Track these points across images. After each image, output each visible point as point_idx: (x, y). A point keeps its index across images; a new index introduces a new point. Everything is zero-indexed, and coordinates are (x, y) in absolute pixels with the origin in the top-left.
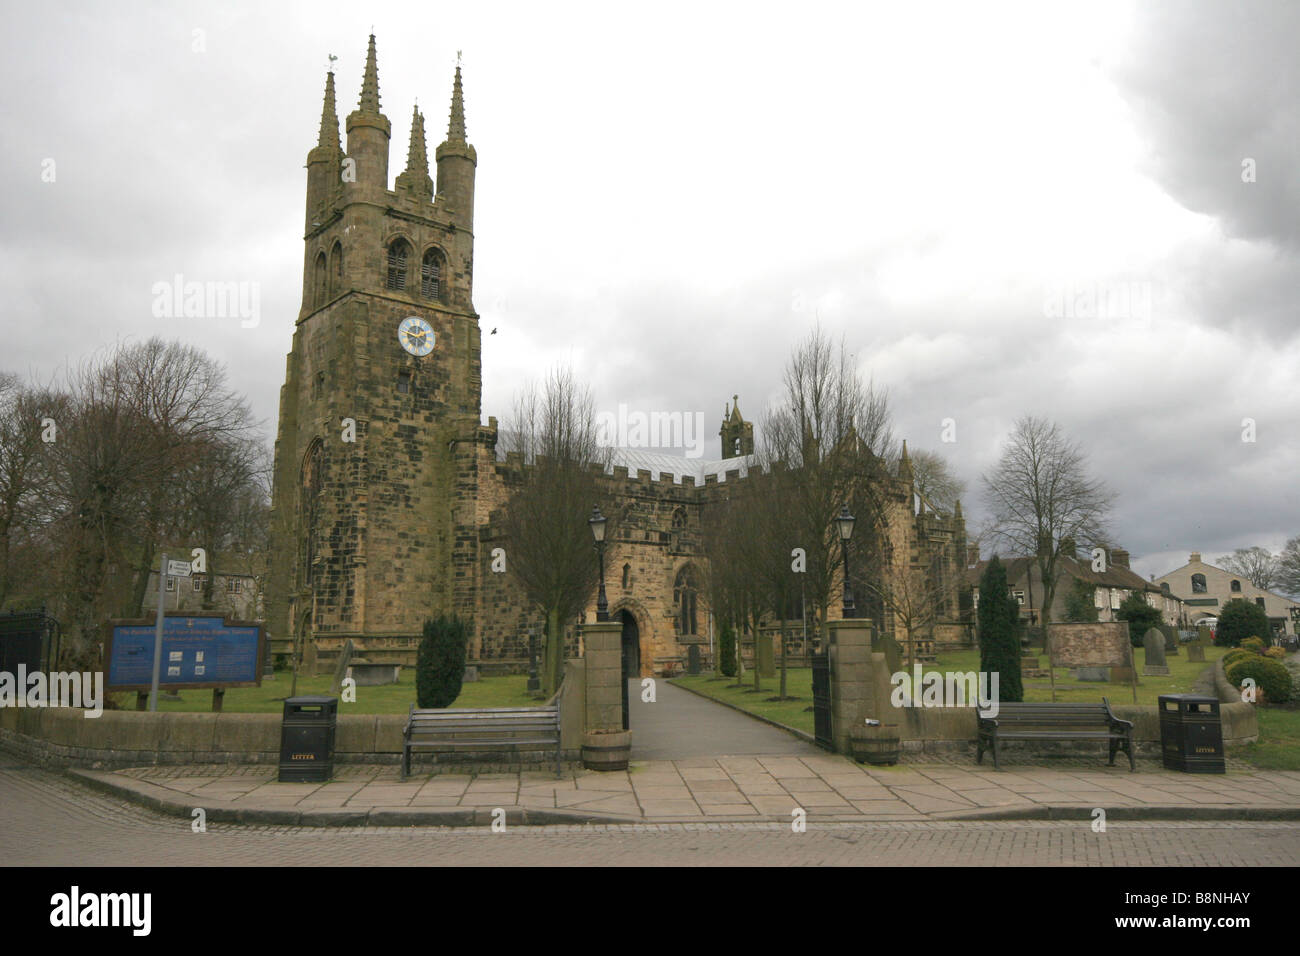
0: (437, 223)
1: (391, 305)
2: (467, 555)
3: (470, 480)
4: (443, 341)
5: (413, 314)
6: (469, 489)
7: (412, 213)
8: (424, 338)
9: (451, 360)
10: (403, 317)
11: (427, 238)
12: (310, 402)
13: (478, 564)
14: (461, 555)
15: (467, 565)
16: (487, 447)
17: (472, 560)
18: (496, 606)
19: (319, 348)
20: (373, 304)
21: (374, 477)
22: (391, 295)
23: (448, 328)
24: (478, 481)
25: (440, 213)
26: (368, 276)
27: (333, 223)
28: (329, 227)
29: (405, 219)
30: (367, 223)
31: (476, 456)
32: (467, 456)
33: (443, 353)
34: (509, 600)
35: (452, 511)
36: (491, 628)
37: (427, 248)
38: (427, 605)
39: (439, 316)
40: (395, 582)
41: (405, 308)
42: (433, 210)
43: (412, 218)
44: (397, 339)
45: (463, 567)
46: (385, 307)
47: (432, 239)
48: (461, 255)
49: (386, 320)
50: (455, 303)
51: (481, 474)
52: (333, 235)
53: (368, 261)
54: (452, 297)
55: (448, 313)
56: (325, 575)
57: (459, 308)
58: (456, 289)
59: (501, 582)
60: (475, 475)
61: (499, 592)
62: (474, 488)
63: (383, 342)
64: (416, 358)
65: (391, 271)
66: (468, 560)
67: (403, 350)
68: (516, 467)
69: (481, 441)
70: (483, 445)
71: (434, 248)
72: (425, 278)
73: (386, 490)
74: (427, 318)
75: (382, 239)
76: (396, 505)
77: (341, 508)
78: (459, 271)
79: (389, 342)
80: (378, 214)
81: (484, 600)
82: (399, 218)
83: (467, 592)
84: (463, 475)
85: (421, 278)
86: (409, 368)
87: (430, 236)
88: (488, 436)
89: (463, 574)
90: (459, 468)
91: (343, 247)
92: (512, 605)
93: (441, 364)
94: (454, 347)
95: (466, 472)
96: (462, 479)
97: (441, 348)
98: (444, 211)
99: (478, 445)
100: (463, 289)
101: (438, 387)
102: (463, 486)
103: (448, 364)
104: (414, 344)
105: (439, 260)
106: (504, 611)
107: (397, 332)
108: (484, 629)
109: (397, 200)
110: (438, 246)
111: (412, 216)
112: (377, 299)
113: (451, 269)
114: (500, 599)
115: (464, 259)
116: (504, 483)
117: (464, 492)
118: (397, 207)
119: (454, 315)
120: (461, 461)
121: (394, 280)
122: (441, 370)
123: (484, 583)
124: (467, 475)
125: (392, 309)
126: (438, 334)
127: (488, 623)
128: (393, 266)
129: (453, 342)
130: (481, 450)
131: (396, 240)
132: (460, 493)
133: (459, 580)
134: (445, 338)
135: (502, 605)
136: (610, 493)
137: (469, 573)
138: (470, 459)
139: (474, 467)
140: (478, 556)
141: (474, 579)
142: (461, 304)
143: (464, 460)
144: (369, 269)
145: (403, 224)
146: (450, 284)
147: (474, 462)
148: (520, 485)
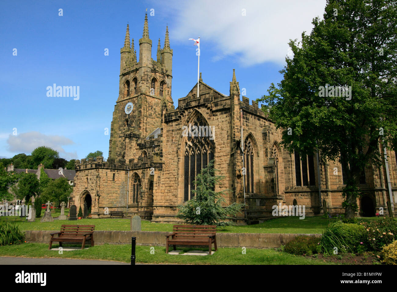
0: (134, 70)
1: (124, 102)
4: (135, 106)
5: (129, 102)
7: (129, 71)
8: (130, 108)
9: (137, 111)
10: (126, 104)
23: (136, 101)
29: (128, 74)
33: (135, 110)
37: (133, 79)
39: (134, 99)
41: (127, 101)
42: (133, 67)
48: (140, 75)
49: (123, 107)
50: (138, 92)
55: (136, 97)
63: (122, 114)
64: (129, 115)
67: (126, 114)
72: (135, 88)
74: (131, 101)
80: (122, 76)
85: (132, 89)
86: (127, 119)
93: (134, 114)
98: (136, 65)
100: (140, 87)
101: (133, 122)
103: (136, 113)
104: (128, 111)
107: (125, 110)
110: (135, 77)
112: (121, 102)
113: (138, 82)
115: (141, 77)
118: (125, 72)
119: (138, 96)
122: (134, 116)
131: (126, 81)
142: (140, 92)
145: (127, 76)
146: (138, 87)
148: (144, 148)
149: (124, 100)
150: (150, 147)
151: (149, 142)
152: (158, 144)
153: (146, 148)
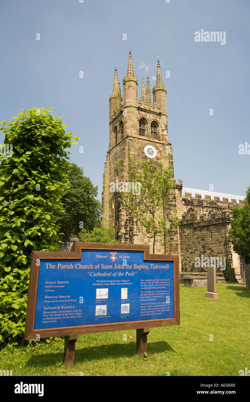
0: (155, 112)
1: (141, 141)
2: (174, 231)
3: (173, 203)
4: (159, 153)
5: (149, 144)
6: (173, 206)
7: (146, 109)
8: (153, 152)
9: (162, 160)
10: (145, 145)
11: (152, 118)
12: (114, 178)
13: (178, 235)
14: (172, 231)
15: (174, 235)
16: (179, 190)
17: (176, 233)
18: (188, 251)
19: (116, 159)
20: (135, 141)
21: (138, 202)
22: (141, 137)
23: (161, 148)
24: (177, 203)
25: (156, 109)
26: (133, 131)
27: (119, 115)
28: (118, 117)
29: (144, 111)
30: (131, 112)
31: (175, 194)
32: (172, 194)
33: (160, 158)
34: (193, 249)
35: (167, 215)
36: (186, 260)
37: (152, 121)
38: (159, 251)
39: (158, 145)
40: (147, 242)
41: (146, 142)
42: (153, 108)
43: (147, 111)
44: (144, 153)
45: (173, 236)
46: (139, 141)
47: (154, 118)
48: (164, 123)
49: (140, 146)
50: (163, 140)
51: (177, 201)
52: (119, 120)
53: (132, 126)
54: (161, 138)
55: (160, 143)
56: (123, 239)
57: (164, 141)
58: (162, 135)
59: (189, 242)
60: (175, 201)
61: (189, 245)
62: (175, 206)
63: (139, 154)
64: (151, 159)
65: (140, 129)
66: (174, 233)
67: (146, 157)
68: (189, 198)
69: (177, 188)
70: (177, 190)
71: (154, 121)
72: (152, 132)
73: (143, 207)
74: (154, 145)
75: (137, 118)
76: (146, 213)
77: (128, 214)
78: (163, 129)
79: (141, 153)
81: (182, 249)
82: (142, 111)
83: (175, 246)
84: (171, 201)
85: (151, 132)
86: (148, 163)
87: (153, 117)
88: (179, 186)
89: (173, 239)
90: (169, 199)
91: (123, 122)
92: (195, 250)
93: (159, 161)
94: (163, 155)
95: (171, 200)
96: (170, 203)
97: (159, 156)
98: (157, 108)
99: (176, 190)
100: (165, 135)
102: (171, 205)
103: (162, 161)
104: (150, 154)
105: (156, 125)
106: (191, 253)
107: (143, 150)
108: (183, 260)
109: (141, 105)
110: (156, 120)
111: (146, 110)
112: (136, 139)
113: (160, 128)
114: (189, 248)
115: (165, 125)
116: (185, 204)
117: (171, 207)
118: (141, 107)
119: (162, 144)
120: (169, 196)
121: (142, 132)
122: (160, 163)
123: (181, 242)
124: (173, 201)
125: (142, 142)
126: (158, 151)
127: (184, 258)
128: (141, 128)
129: (163, 154)
130: (177, 192)
131: (142, 118)
132: (170, 208)
133: (172, 241)
134: (160, 152)
135: (190, 251)
136: (222, 208)
137: (175, 238)
138: (173, 195)
139: (175, 198)
140: (178, 232)
141: (177, 241)
142: (164, 140)
143: (171, 195)
144: (133, 129)
145: (143, 113)
146: (161, 133)
147: (175, 196)
148: (190, 205)
149: (141, 139)
150: (197, 206)
151: (197, 201)
152: (207, 205)
153: (192, 205)
